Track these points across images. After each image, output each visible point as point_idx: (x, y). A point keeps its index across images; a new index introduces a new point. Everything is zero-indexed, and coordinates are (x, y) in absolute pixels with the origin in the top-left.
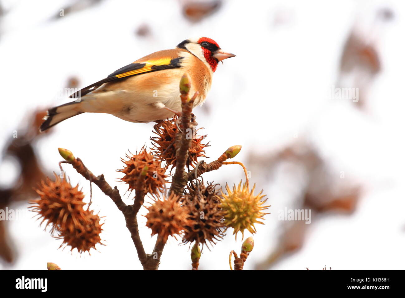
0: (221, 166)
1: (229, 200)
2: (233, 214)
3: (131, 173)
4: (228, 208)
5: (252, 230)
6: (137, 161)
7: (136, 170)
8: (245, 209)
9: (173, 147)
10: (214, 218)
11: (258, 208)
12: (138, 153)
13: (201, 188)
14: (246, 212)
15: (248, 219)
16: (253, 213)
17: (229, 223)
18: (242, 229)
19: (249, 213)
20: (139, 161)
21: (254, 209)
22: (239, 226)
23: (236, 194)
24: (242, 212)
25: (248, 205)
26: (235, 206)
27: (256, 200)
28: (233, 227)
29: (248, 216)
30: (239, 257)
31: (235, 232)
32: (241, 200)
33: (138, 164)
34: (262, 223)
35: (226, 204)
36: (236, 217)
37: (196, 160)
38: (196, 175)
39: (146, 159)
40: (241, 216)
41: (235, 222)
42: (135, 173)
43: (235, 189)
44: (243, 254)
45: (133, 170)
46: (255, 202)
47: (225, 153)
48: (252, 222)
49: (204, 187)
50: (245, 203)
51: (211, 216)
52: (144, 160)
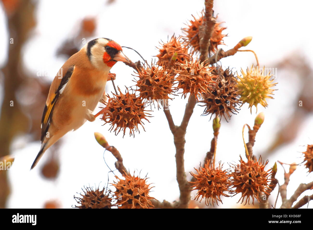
0: (236, 52)
1: (244, 80)
2: (248, 92)
3: (163, 57)
4: (243, 87)
5: (264, 104)
6: (168, 48)
7: (168, 55)
8: (257, 86)
9: (198, 36)
10: (232, 96)
11: (267, 86)
12: (169, 42)
13: (221, 70)
14: (258, 89)
15: (260, 95)
16: (264, 90)
17: (245, 99)
18: (256, 103)
19: (261, 90)
20: (170, 47)
21: (265, 87)
22: (253, 101)
23: (249, 75)
24: (255, 90)
25: (260, 83)
26: (249, 85)
27: (265, 79)
28: (248, 103)
29: (260, 92)
30: (252, 129)
31: (250, 106)
32: (253, 79)
33: (169, 50)
34: (272, 98)
35: (241, 84)
36: (250, 94)
37: (216, 47)
38: (216, 60)
39: (176, 45)
40: (254, 93)
41: (250, 98)
42: (167, 57)
43: (248, 71)
44: (256, 126)
45: (165, 55)
46: (265, 81)
47: (240, 42)
48: (263, 97)
49: (222, 70)
50: (257, 81)
51: (230, 94)
52: (174, 46)
